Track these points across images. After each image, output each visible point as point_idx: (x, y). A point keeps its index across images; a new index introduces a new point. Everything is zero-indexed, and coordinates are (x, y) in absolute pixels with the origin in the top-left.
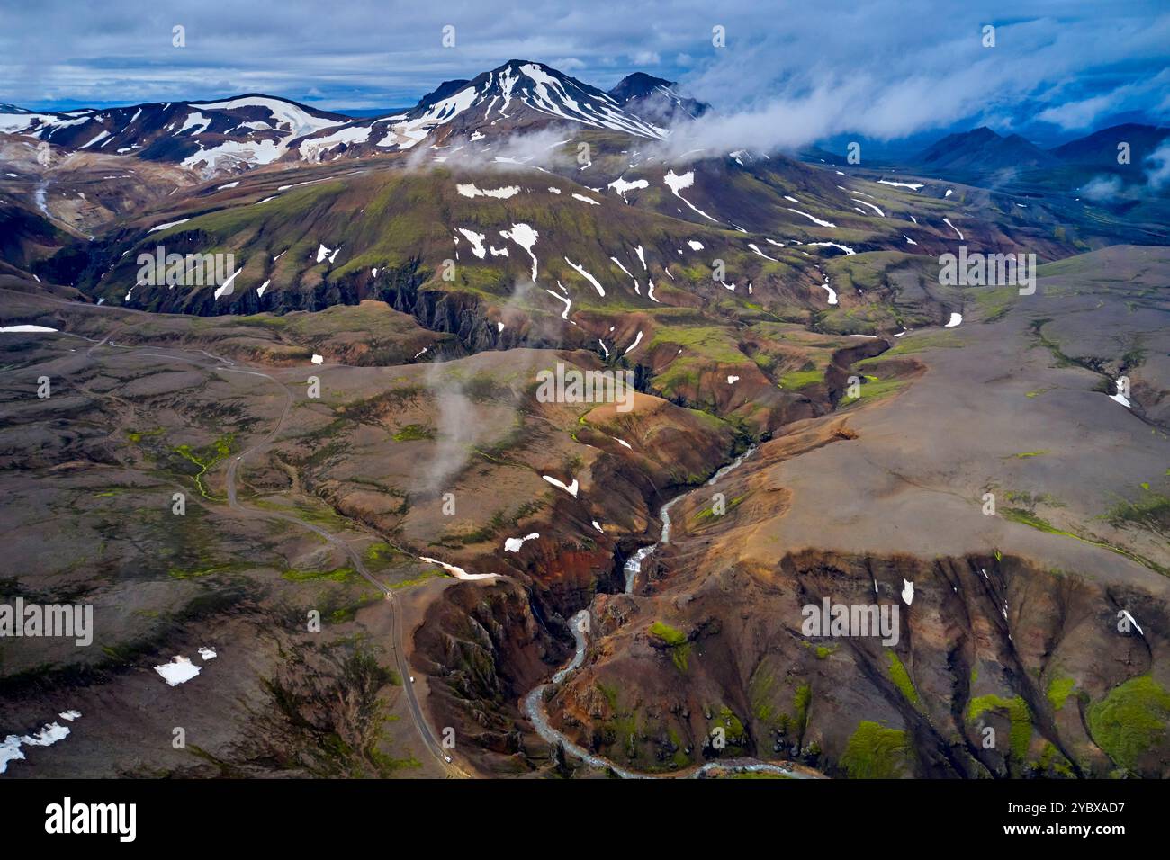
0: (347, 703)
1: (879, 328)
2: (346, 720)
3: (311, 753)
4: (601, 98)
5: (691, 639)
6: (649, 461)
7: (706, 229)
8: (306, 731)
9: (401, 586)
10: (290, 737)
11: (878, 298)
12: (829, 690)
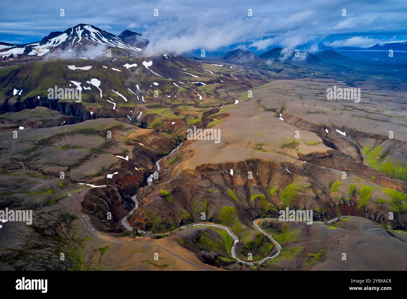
0: (61, 227)
1: (216, 105)
2: (62, 232)
3: (51, 243)
4: (115, 38)
5: (172, 193)
6: (150, 148)
7: (159, 78)
8: (48, 237)
9: (73, 192)
10: (43, 240)
11: (214, 97)
12: (213, 201)
